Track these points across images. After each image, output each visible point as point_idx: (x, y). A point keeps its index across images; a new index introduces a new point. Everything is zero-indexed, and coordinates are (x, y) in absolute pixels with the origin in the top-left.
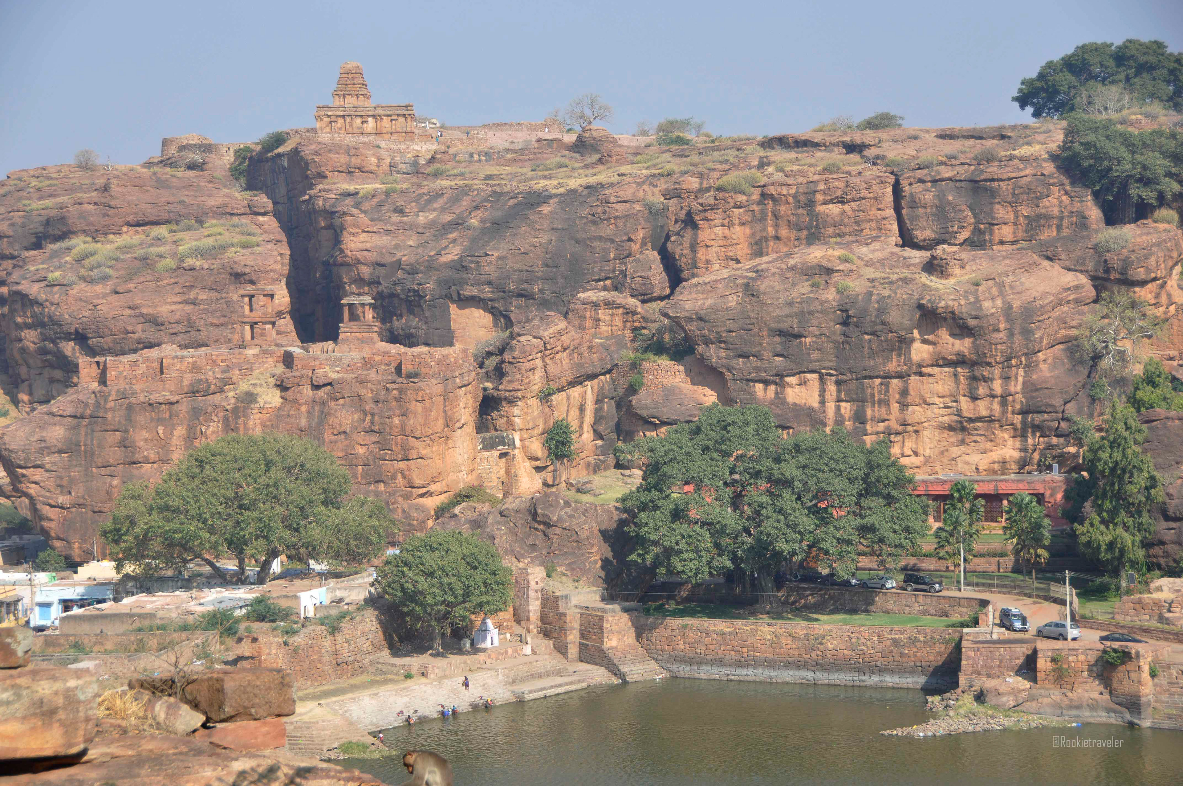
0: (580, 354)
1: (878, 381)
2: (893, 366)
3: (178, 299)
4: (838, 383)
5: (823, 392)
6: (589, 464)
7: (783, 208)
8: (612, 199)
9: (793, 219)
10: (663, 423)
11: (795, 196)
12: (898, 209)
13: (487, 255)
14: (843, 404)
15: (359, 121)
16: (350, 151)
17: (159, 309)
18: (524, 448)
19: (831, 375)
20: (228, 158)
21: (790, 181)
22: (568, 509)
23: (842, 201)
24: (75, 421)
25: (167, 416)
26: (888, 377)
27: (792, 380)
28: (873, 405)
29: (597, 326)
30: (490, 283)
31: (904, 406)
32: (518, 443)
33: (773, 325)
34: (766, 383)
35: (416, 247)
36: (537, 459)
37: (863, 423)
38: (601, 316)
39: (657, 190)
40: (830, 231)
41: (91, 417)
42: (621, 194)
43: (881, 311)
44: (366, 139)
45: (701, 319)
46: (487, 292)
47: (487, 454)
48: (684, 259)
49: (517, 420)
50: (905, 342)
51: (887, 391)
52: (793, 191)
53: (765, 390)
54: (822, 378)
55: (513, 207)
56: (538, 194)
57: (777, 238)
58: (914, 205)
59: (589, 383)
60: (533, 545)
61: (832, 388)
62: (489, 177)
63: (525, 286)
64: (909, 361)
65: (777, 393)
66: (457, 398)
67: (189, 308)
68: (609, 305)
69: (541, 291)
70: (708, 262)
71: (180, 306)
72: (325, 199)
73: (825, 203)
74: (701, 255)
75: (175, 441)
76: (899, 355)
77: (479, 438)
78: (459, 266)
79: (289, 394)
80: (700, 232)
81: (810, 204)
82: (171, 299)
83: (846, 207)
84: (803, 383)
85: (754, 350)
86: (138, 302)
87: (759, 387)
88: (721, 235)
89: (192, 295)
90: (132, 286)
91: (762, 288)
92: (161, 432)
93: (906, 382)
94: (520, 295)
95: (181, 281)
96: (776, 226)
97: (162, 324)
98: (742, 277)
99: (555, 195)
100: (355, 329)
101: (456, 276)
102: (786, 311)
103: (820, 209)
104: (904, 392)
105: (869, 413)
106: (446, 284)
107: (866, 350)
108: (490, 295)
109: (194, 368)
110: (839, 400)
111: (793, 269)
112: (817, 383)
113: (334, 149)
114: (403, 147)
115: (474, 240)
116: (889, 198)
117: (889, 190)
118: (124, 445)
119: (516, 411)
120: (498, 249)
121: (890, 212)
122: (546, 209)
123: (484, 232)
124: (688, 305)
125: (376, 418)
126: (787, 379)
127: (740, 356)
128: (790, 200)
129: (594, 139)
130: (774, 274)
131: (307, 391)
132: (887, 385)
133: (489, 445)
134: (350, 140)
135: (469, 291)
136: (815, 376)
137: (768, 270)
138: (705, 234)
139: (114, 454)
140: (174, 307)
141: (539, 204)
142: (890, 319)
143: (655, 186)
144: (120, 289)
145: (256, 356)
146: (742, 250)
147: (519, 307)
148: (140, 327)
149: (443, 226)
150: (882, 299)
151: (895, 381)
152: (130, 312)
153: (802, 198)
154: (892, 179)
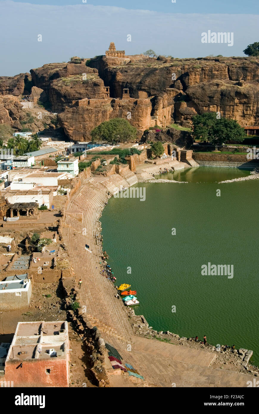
0: (169, 101)
1: (228, 107)
2: (231, 103)
3: (84, 89)
4: (220, 107)
5: (217, 108)
6: (170, 123)
7: (206, 72)
8: (171, 70)
9: (208, 74)
10: (185, 115)
11: (209, 70)
12: (228, 73)
13: (146, 80)
14: (221, 111)
15: (114, 54)
16: (113, 60)
17: (80, 91)
18: (159, 119)
19: (219, 105)
20: (85, 61)
21: (208, 67)
22: (176, 131)
23: (218, 71)
24: (73, 113)
25: (91, 112)
26: (230, 106)
27: (211, 106)
28: (227, 111)
29: (170, 95)
30: (147, 86)
31: (233, 112)
32: (158, 118)
33: (208, 95)
34: (206, 107)
35: (131, 79)
36: (161, 121)
37: (225, 115)
38: (171, 93)
39: (180, 68)
40: (215, 77)
41: (76, 112)
42: (172, 68)
43: (229, 93)
44: (116, 58)
45: (193, 94)
46: (146, 88)
47: (153, 120)
48: (186, 82)
49: (158, 113)
50: (234, 99)
51: (230, 109)
52: (208, 69)
53: (206, 108)
54: (217, 106)
55: (150, 71)
56: (155, 69)
57: (205, 78)
58: (232, 72)
59: (170, 106)
60: (169, 138)
61: (219, 108)
62: (143, 65)
63: (154, 87)
64: (234, 103)
65: (208, 109)
66: (148, 109)
67: (86, 91)
68: (173, 91)
69: (157, 88)
70: (191, 82)
71: (85, 91)
72: (109, 69)
73: (214, 71)
74: (190, 81)
75: (93, 117)
76: (233, 102)
77: (151, 117)
78: (140, 83)
79: (115, 108)
80: (190, 76)
81: (212, 71)
82: (83, 89)
83: (219, 72)
84: (214, 107)
85: (204, 100)
86: (76, 90)
87: (204, 108)
88: (194, 77)
89: (87, 88)
90: (75, 87)
91: (205, 88)
92: (90, 115)
93: (234, 107)
94: (153, 89)
95: (84, 85)
96: (205, 76)
97: (81, 94)
98: (201, 86)
99: (159, 69)
100: (126, 95)
101: (140, 85)
102: (210, 92)
103: (214, 72)
104: (233, 109)
105: (226, 113)
106: (137, 86)
107: (226, 101)
108: (147, 89)
109: (96, 103)
110: (220, 110)
111: (211, 84)
112: (216, 107)
113: (110, 59)
114: (123, 59)
115: (143, 78)
116: (227, 70)
117: (227, 69)
118: (82, 118)
119: (158, 112)
120: (148, 79)
121: (227, 73)
122: (157, 72)
123: (145, 76)
124: (191, 91)
125: (132, 113)
126: (210, 106)
127: (201, 101)
128: (208, 70)
129: (161, 58)
130: (207, 85)
131: (118, 107)
132: (230, 108)
133: (153, 119)
134: (113, 58)
135: (143, 88)
136: (216, 105)
137: (206, 84)
138: (191, 77)
139: (81, 119)
140: (83, 91)
141: (155, 71)
142: (231, 95)
143: (179, 67)
144: (73, 87)
145: (107, 100)
146: (198, 80)
147: (152, 91)
148: (77, 95)
149: (136, 75)
150: (229, 90)
151: (231, 107)
152: (75, 92)
153: (210, 70)
154: (227, 67)
